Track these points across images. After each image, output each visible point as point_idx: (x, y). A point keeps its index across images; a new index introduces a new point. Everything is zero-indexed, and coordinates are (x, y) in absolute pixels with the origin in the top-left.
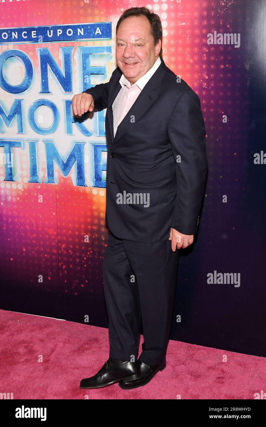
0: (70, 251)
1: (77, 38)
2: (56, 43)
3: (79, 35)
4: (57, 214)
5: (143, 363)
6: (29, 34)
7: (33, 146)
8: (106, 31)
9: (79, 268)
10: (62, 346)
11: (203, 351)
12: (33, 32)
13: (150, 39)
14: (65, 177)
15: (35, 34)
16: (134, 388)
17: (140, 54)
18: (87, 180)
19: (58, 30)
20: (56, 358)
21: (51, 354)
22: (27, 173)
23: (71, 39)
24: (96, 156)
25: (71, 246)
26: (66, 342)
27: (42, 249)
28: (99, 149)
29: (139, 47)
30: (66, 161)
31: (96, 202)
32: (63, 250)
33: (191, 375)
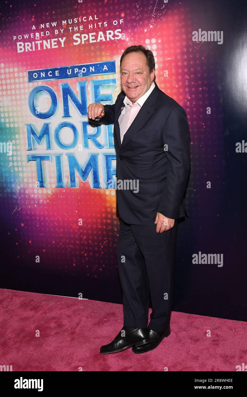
0: (90, 241)
1: (90, 74)
2: (74, 79)
3: (91, 71)
4: (78, 212)
5: (151, 331)
6: (53, 73)
7: (58, 159)
8: (112, 68)
9: (97, 255)
10: (86, 320)
11: (200, 319)
12: (56, 71)
13: (146, 69)
14: (84, 182)
15: (58, 73)
16: (144, 352)
17: (140, 80)
18: (101, 183)
19: (75, 69)
20: (80, 330)
21: (77, 327)
22: (55, 180)
23: (85, 75)
24: (107, 164)
25: (91, 237)
26: (88, 317)
27: (68, 241)
28: (110, 158)
29: (138, 75)
30: (84, 169)
31: (108, 201)
32: (84, 241)
33: (192, 339)
